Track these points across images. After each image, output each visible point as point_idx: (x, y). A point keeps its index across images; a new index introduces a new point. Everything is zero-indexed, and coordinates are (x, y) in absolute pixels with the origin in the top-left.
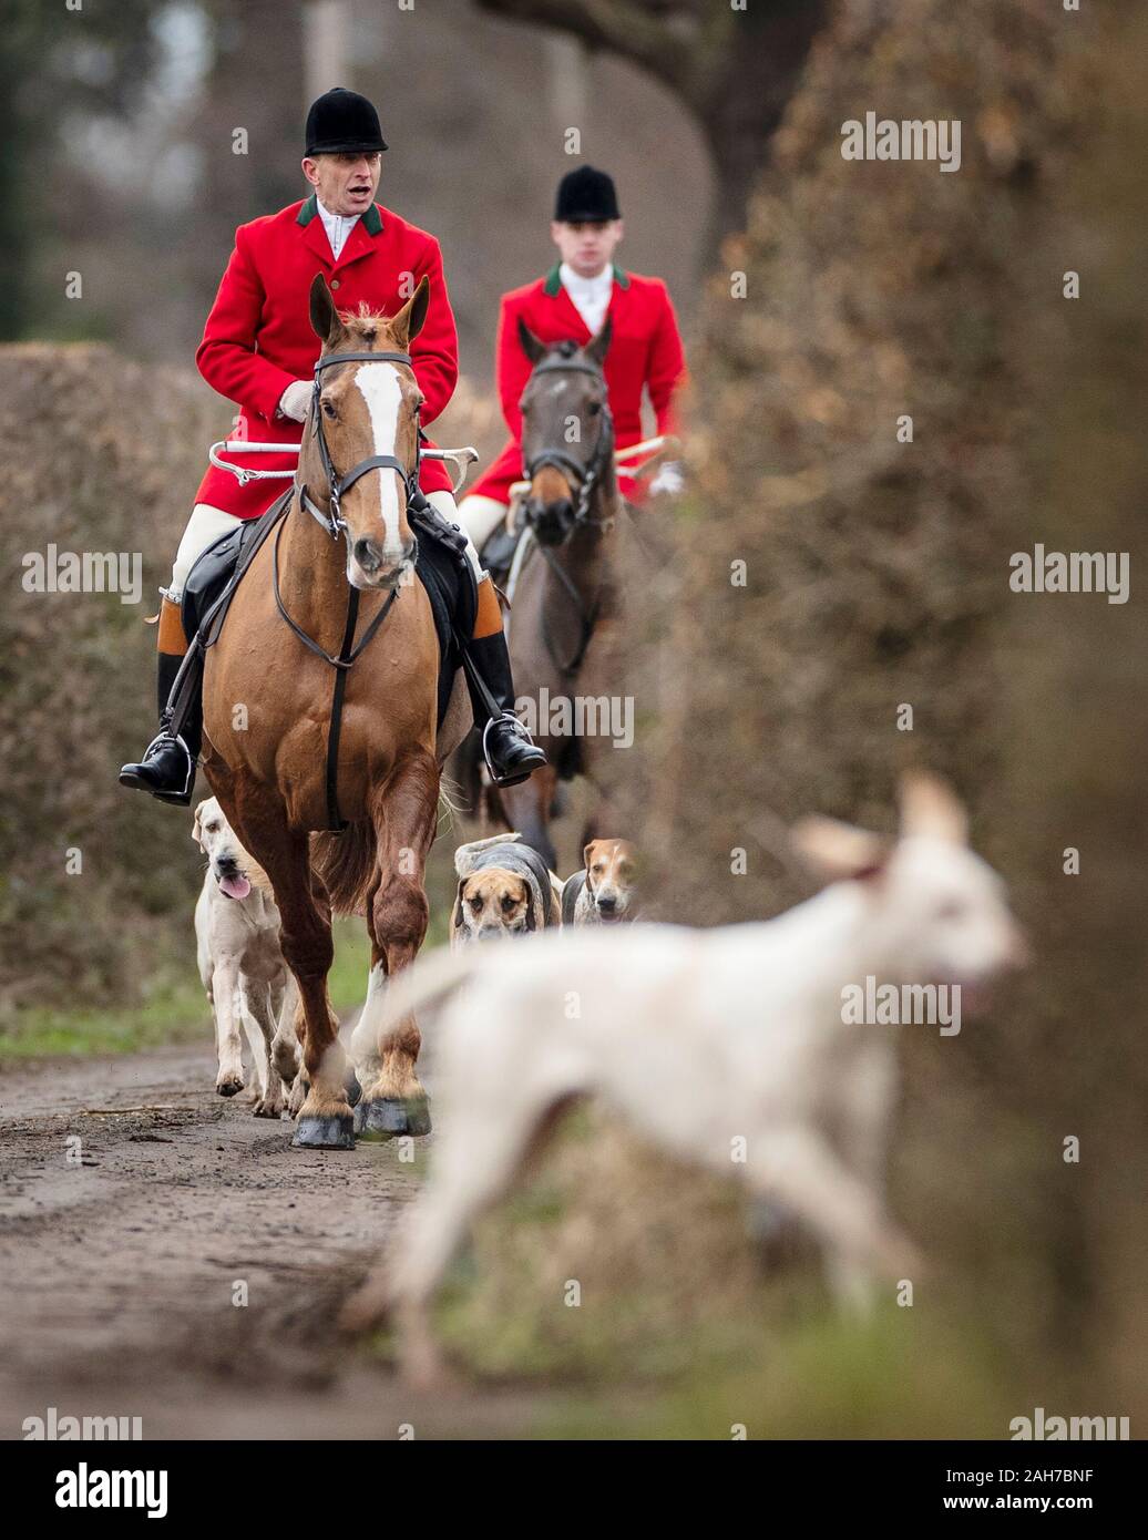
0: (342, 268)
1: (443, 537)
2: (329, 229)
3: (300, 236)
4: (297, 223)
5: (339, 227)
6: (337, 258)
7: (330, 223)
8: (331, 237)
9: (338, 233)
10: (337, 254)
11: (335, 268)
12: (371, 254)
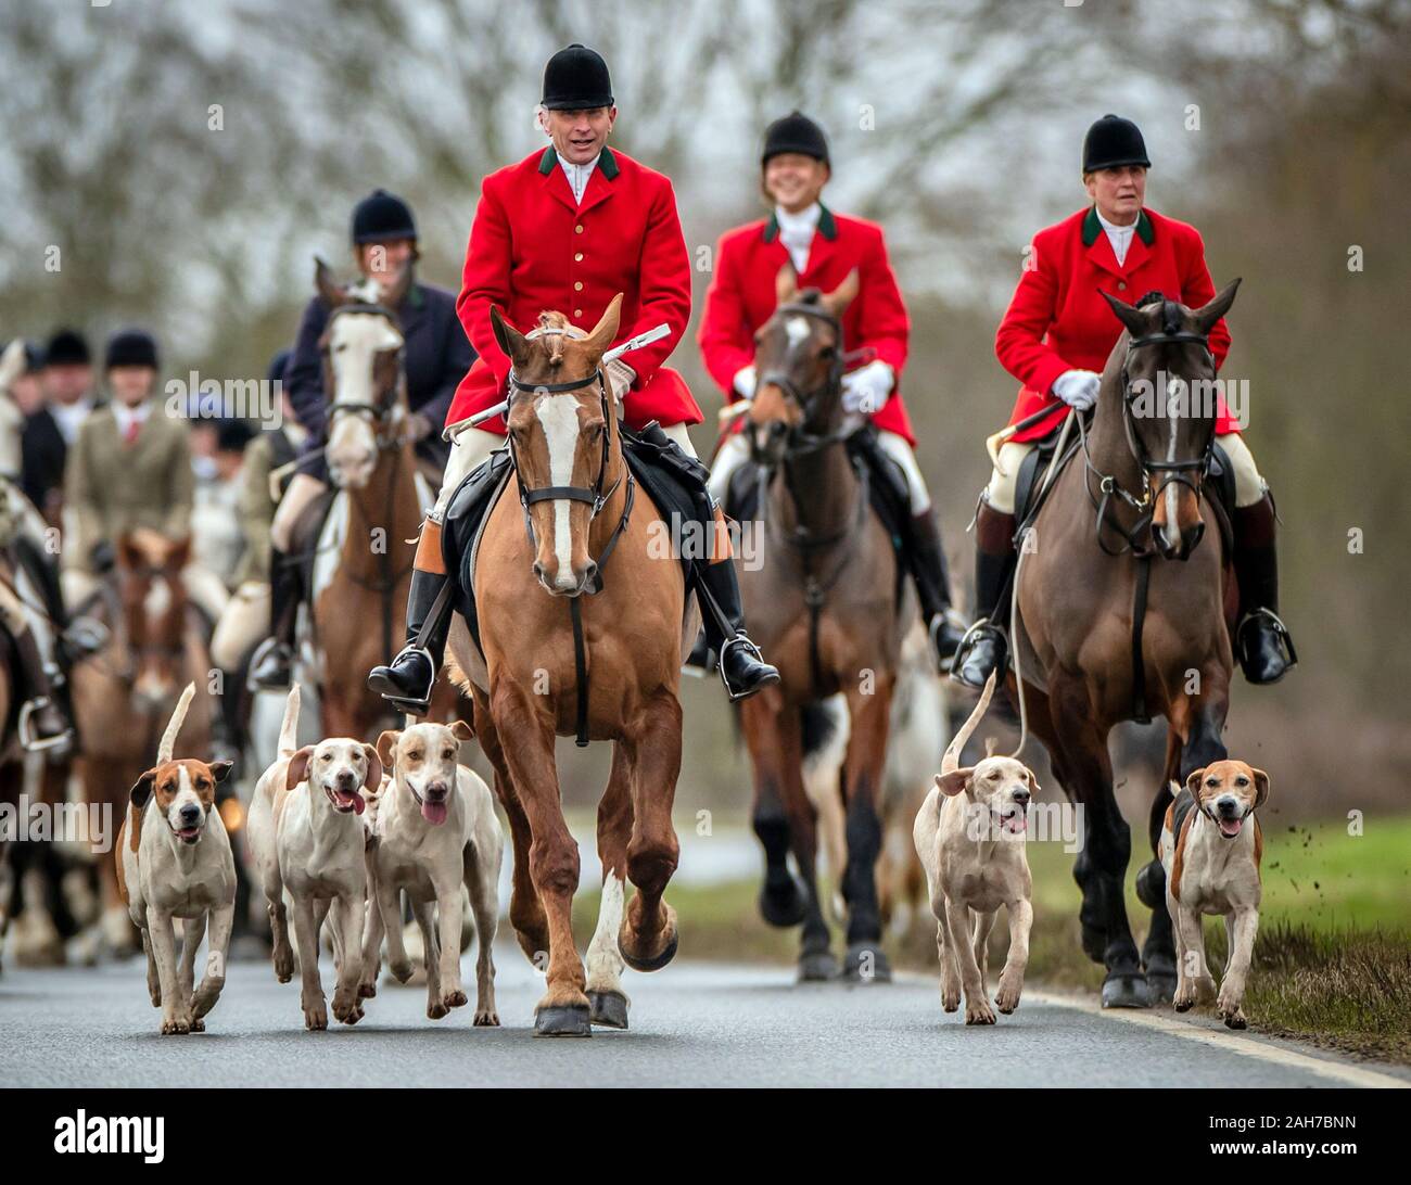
0: (584, 214)
1: (690, 469)
2: (570, 177)
3: (544, 184)
4: (541, 172)
5: (578, 175)
6: (579, 203)
7: (570, 171)
8: (573, 185)
9: (578, 181)
10: (579, 199)
11: (578, 214)
12: (610, 197)
